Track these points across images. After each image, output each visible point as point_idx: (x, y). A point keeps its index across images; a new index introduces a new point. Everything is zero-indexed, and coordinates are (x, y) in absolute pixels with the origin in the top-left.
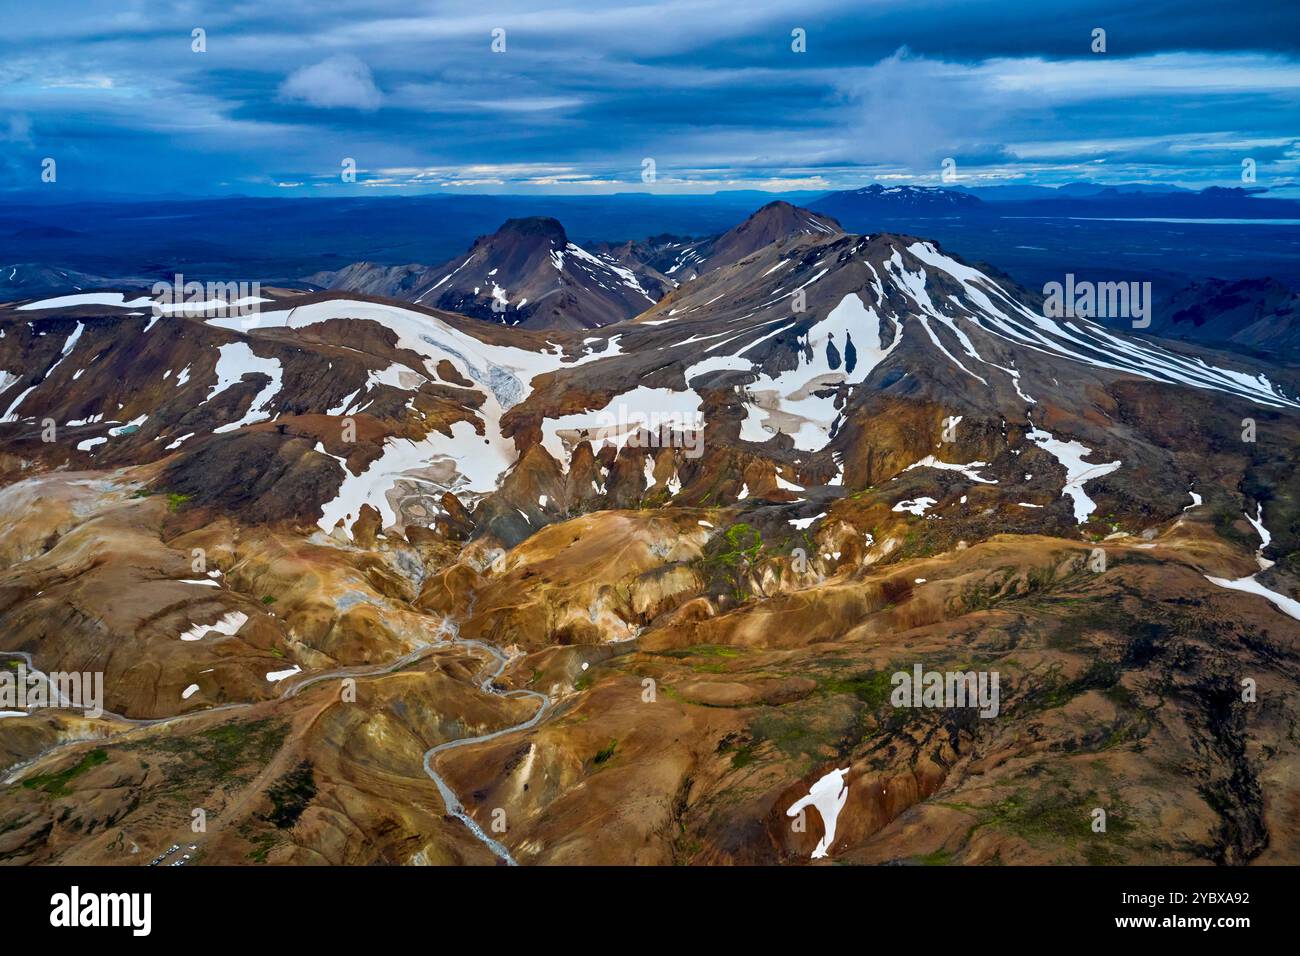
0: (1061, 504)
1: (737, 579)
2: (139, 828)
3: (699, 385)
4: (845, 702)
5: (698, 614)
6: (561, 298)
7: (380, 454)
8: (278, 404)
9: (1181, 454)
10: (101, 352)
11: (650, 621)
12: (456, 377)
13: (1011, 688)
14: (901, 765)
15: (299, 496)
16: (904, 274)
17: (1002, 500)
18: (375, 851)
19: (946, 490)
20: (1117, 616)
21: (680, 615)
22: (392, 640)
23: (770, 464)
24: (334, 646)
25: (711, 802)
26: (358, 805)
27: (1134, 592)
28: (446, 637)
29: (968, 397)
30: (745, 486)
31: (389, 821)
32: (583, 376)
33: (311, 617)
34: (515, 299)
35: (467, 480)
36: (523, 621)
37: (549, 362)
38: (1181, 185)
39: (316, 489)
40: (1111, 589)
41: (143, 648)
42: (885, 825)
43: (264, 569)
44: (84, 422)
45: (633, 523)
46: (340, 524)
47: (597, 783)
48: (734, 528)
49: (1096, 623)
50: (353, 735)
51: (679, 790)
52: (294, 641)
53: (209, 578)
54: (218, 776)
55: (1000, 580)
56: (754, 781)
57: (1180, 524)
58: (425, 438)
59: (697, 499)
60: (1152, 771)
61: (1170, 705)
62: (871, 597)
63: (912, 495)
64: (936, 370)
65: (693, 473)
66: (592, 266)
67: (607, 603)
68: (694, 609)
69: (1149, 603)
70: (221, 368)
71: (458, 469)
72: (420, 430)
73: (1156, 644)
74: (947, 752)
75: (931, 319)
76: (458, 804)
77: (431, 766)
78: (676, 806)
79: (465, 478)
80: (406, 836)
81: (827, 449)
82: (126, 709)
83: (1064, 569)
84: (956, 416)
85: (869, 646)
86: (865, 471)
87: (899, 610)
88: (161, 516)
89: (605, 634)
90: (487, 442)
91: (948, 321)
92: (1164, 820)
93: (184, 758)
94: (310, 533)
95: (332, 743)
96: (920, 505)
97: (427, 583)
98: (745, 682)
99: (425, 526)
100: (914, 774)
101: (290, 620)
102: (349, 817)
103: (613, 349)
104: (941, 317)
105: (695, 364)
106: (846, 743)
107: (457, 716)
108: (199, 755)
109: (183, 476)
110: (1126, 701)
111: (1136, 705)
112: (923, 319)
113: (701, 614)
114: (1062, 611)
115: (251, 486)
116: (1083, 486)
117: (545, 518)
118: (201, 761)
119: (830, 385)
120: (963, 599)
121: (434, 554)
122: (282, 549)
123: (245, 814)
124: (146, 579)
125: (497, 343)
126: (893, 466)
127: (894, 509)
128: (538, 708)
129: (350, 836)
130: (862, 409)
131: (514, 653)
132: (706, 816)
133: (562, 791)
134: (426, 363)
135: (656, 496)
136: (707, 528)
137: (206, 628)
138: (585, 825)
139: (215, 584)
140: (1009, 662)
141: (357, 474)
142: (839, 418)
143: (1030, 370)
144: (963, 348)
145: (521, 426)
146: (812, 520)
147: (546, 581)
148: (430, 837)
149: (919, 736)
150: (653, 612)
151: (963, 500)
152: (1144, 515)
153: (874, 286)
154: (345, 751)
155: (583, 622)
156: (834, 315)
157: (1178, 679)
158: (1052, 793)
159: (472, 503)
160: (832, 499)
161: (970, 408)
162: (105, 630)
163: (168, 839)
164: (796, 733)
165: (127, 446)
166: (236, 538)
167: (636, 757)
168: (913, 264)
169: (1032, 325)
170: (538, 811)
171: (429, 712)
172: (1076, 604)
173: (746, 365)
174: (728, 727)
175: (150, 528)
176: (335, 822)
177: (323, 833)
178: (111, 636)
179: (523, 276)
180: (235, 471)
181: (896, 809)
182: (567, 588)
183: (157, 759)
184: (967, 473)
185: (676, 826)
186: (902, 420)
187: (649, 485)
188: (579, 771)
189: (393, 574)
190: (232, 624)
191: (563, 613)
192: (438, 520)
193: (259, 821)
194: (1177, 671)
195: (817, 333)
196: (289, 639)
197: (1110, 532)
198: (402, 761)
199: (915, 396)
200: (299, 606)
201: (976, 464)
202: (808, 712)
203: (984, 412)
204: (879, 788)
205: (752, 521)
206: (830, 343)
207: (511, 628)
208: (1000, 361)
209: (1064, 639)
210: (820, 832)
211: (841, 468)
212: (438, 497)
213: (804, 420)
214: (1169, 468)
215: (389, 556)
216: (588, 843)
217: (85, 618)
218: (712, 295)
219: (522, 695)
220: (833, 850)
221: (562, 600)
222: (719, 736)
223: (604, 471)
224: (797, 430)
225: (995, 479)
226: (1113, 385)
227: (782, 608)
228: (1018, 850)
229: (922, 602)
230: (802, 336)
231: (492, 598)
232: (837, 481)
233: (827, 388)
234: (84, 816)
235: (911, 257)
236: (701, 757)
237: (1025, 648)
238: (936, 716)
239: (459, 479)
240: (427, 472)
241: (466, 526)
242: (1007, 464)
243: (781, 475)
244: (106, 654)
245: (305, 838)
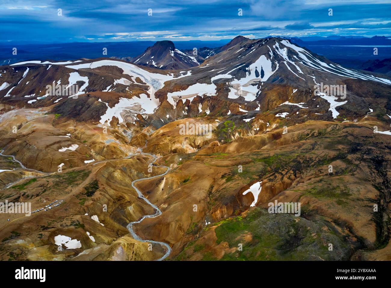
0: (329, 113)
1: (227, 136)
2: (46, 197)
3: (216, 82)
4: (261, 164)
5: (215, 145)
6: (173, 64)
7: (118, 102)
8: (88, 89)
9: (366, 99)
10: (34, 76)
11: (200, 148)
12: (141, 82)
13: (313, 160)
14: (278, 180)
15: (94, 114)
16: (279, 49)
17: (309, 113)
18: (117, 205)
19: (292, 110)
20: (346, 141)
21: (210, 146)
22: (122, 152)
23: (237, 104)
24: (105, 154)
25: (219, 191)
26: (112, 192)
27: (352, 135)
28: (139, 152)
29: (299, 84)
30: (230, 111)
31: (121, 197)
32: (180, 81)
33: (98, 146)
34: (159, 65)
35: (145, 110)
36: (162, 147)
37: (170, 78)
38: (365, 36)
39: (99, 112)
40: (344, 134)
41: (47, 153)
42: (273, 197)
43: (83, 133)
44: (30, 96)
45: (195, 120)
46: (106, 122)
47: (184, 188)
48: (226, 122)
49: (339, 143)
50: (110, 175)
51: (209, 189)
52: (93, 152)
53: (67, 135)
54: (70, 184)
55: (309, 132)
56: (232, 186)
57: (366, 117)
58: (132, 98)
59: (215, 115)
60: (357, 180)
61: (363, 163)
62: (269, 138)
63: (281, 112)
64: (289, 77)
65: (214, 108)
66: (183, 55)
67: (187, 142)
68: (214, 144)
69: (356, 138)
70: (70, 80)
71: (142, 107)
72: (130, 96)
73: (358, 148)
74: (293, 177)
75: (288, 62)
76: (142, 195)
77: (134, 185)
78: (209, 193)
79: (144, 110)
80: (126, 201)
81: (255, 100)
82: (43, 170)
83: (329, 129)
84: (295, 89)
85: (268, 150)
86: (267, 106)
87: (278, 141)
88: (53, 119)
89: (187, 151)
90: (151, 100)
91: (293, 63)
92: (361, 193)
93: (59, 179)
94: (97, 124)
95: (104, 176)
96: (284, 115)
97: (132, 138)
98: (230, 160)
99: (132, 123)
100: (282, 183)
101: (91, 147)
102: (109, 195)
103: (189, 74)
104: (291, 62)
105: (214, 76)
106: (261, 175)
107: (142, 172)
108: (64, 179)
109: (59, 109)
110: (349, 162)
111: (352, 164)
112: (285, 62)
113: (216, 145)
114: (329, 140)
115: (79, 111)
116: (335, 108)
117: (168, 121)
118: (64, 180)
119: (256, 82)
120: (297, 138)
121: (134, 130)
122: (89, 128)
123: (78, 193)
124: (48, 135)
125: (153, 72)
126: (276, 104)
127: (276, 116)
128: (166, 170)
129: (109, 200)
130: (266, 88)
131: (159, 156)
132: (218, 195)
133: (173, 190)
134: (132, 78)
135: (202, 115)
136: (218, 122)
137: (66, 148)
138: (181, 199)
139: (69, 137)
140: (312, 153)
141: (111, 107)
142: (259, 92)
143: (319, 76)
144: (298, 70)
145: (161, 95)
146: (250, 119)
147: (169, 136)
148: (134, 202)
149: (284, 173)
150: (201, 145)
151: (298, 113)
152: (355, 115)
153: (270, 53)
154: (108, 179)
155: (180, 148)
156: (257, 61)
157: (365, 157)
158: (326, 186)
159: (146, 117)
160: (256, 114)
161: (300, 87)
162: (36, 148)
163: (55, 199)
164: (246, 173)
165: (43, 102)
166: (75, 125)
167: (197, 180)
168: (282, 46)
169: (319, 64)
170: (166, 196)
171: (133, 170)
172: (333, 138)
173: (230, 77)
174: (224, 172)
175: (49, 123)
176: (105, 196)
177: (101, 198)
178: (38, 149)
179: (162, 58)
180: (75, 107)
181: (276, 192)
182: (175, 138)
183: (51, 180)
184: (299, 106)
185: (208, 198)
186: (279, 91)
187: (200, 112)
188: (179, 185)
189: (122, 135)
190: (74, 148)
191: (174, 145)
192: (136, 121)
193: (82, 195)
194: (365, 155)
195: (252, 67)
196: (91, 152)
197: (344, 120)
198: (125, 183)
199: (282, 84)
200: (94, 143)
201: (302, 103)
202: (249, 167)
203: (304, 88)
204: (271, 187)
205: (232, 120)
206: (256, 70)
207: (158, 149)
208: (309, 74)
209: (329, 147)
210: (253, 200)
211: (259, 105)
212: (136, 115)
213: (248, 92)
214: (363, 102)
215: (121, 130)
216: (182, 203)
217: (30, 145)
218: (219, 59)
219: (161, 167)
220: (257, 205)
221: (173, 141)
222: (222, 174)
223: (186, 108)
224: (246, 95)
225: (307, 107)
226: (345, 80)
227: (241, 141)
228: (315, 201)
229: (285, 138)
230: (247, 68)
231: (153, 141)
232: (258, 109)
233: (255, 83)
234: (30, 194)
235: (282, 44)
236: (216, 180)
237: (317, 149)
238: (289, 167)
239: (142, 110)
240: (132, 107)
241: (144, 123)
242: (311, 103)
243: (241, 108)
244: (36, 154)
245: (96, 199)
